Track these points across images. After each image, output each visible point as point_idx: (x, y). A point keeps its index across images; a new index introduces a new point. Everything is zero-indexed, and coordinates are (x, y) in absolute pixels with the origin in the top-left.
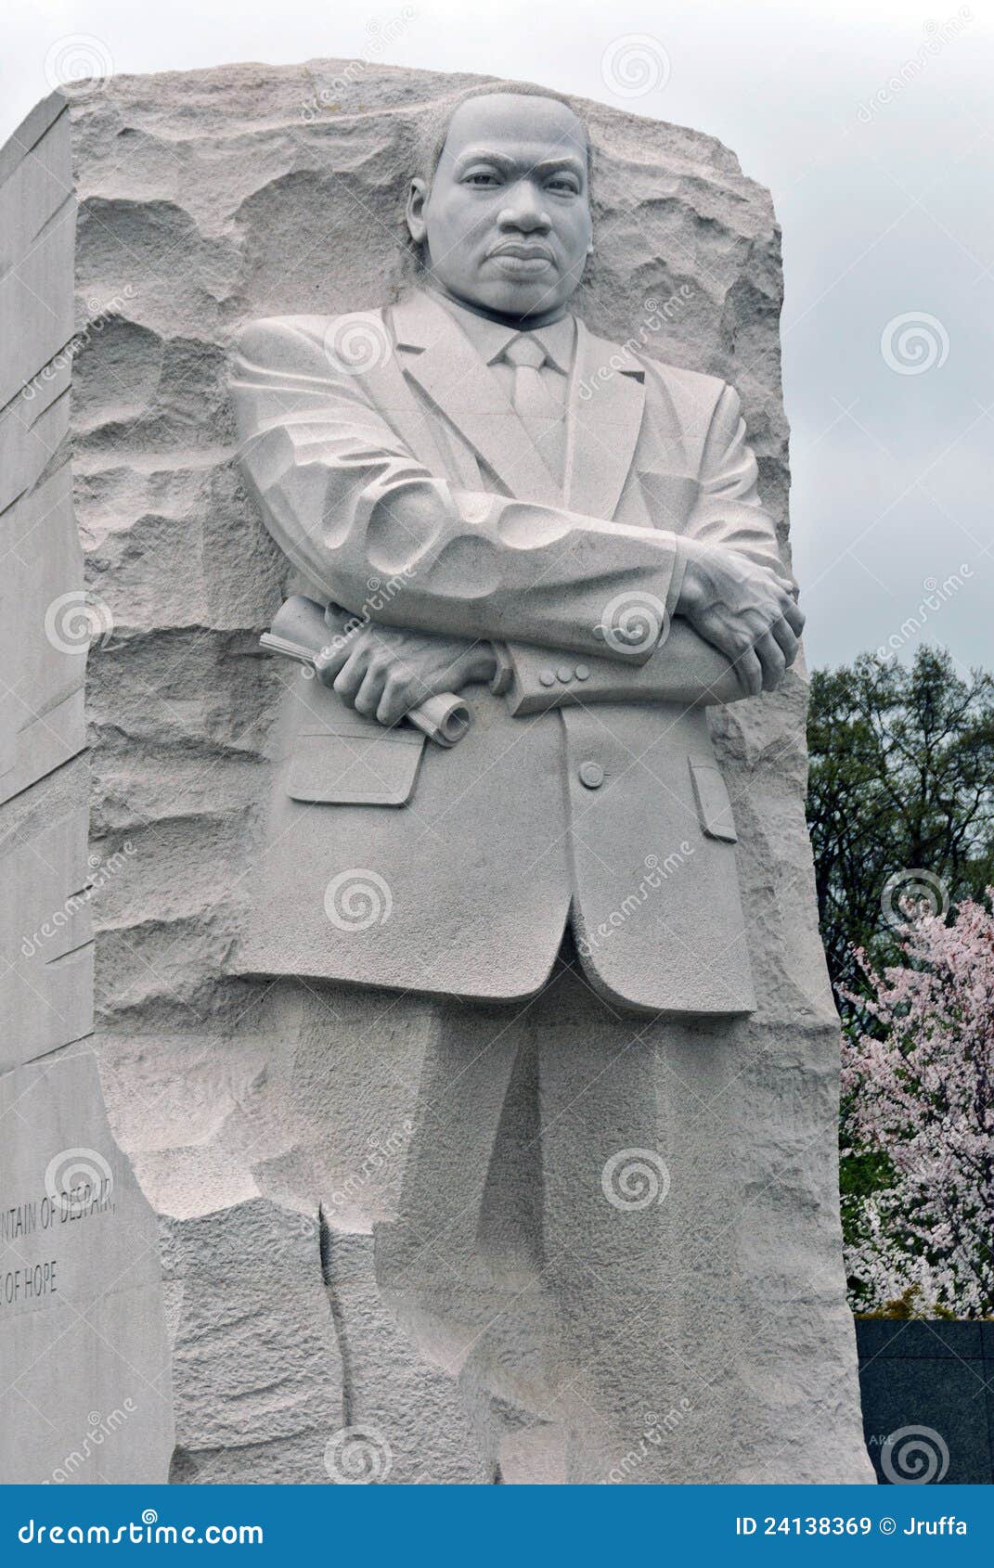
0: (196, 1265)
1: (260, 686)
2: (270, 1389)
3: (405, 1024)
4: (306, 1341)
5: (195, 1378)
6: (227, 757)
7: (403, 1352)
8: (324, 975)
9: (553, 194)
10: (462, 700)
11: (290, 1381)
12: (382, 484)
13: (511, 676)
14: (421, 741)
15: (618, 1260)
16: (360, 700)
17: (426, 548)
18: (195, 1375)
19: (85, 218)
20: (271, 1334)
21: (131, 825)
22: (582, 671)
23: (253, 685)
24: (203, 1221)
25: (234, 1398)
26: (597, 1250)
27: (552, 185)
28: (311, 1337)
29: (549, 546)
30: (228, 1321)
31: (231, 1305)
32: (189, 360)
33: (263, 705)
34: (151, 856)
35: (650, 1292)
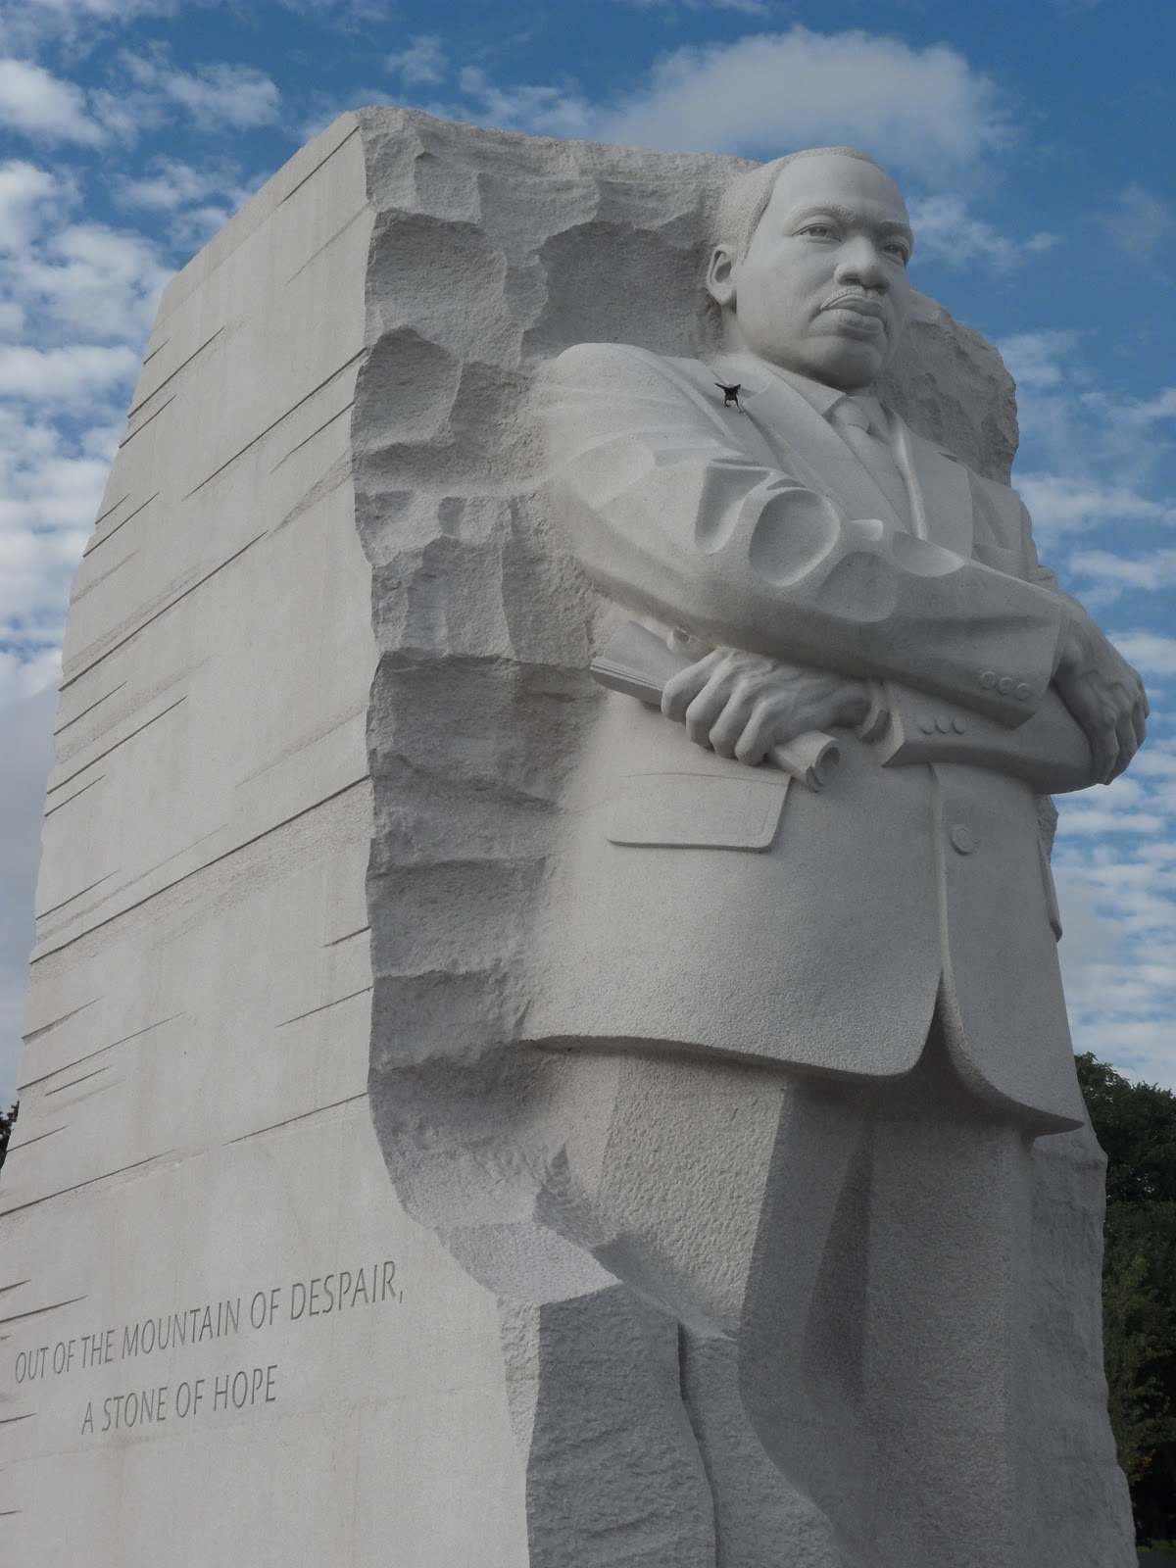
0: (552, 1363)
1: (557, 730)
2: (635, 1526)
3: (750, 1099)
4: (673, 1467)
5: (552, 1507)
6: (518, 804)
7: (773, 1487)
8: (663, 1037)
9: (889, 258)
10: (833, 739)
11: (657, 1516)
12: (769, 488)
13: (886, 721)
14: (785, 779)
15: (950, 1395)
16: (717, 733)
17: (816, 561)
18: (552, 1502)
19: (382, 230)
20: (637, 1455)
21: (416, 864)
22: (960, 723)
23: (550, 729)
24: (561, 1309)
25: (598, 1535)
26: (925, 1382)
27: (887, 248)
28: (680, 1462)
29: (945, 576)
30: (588, 1435)
31: (592, 1415)
32: (487, 388)
33: (558, 752)
34: (434, 902)
35: (987, 1434)
